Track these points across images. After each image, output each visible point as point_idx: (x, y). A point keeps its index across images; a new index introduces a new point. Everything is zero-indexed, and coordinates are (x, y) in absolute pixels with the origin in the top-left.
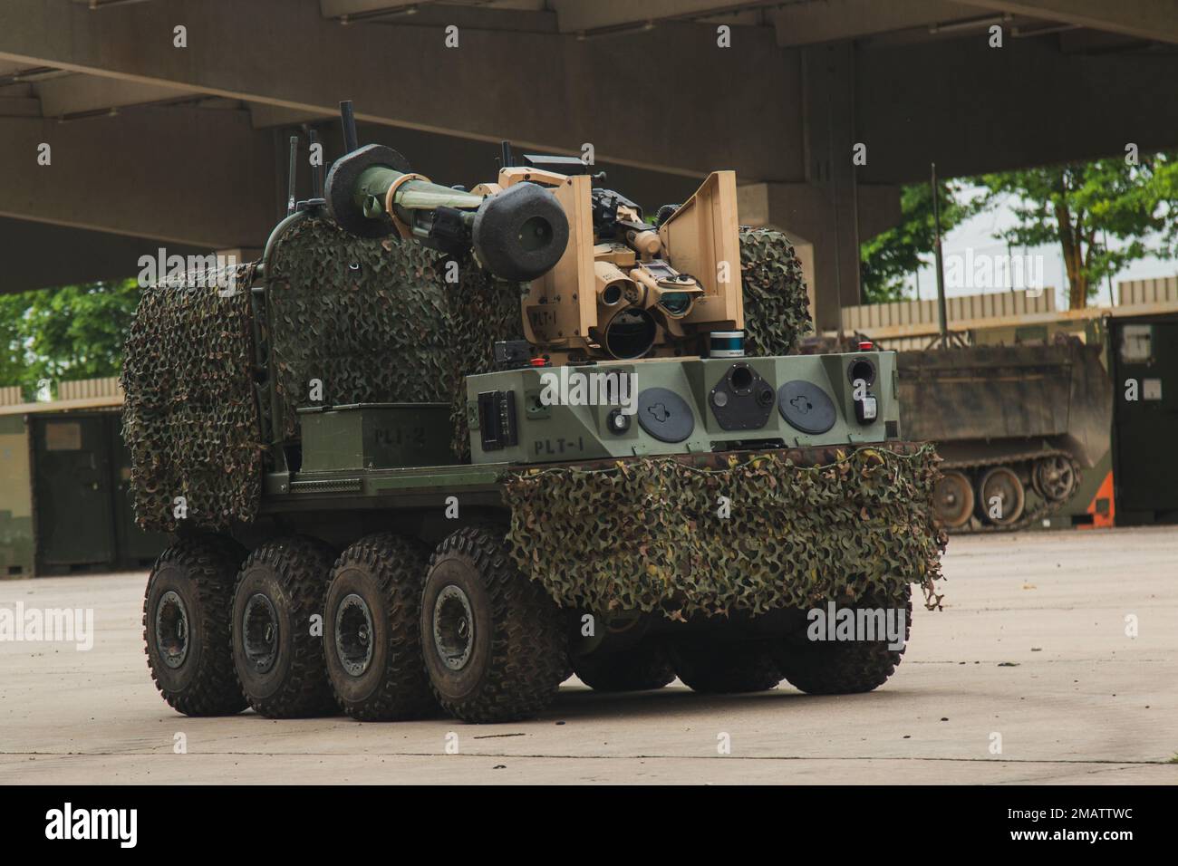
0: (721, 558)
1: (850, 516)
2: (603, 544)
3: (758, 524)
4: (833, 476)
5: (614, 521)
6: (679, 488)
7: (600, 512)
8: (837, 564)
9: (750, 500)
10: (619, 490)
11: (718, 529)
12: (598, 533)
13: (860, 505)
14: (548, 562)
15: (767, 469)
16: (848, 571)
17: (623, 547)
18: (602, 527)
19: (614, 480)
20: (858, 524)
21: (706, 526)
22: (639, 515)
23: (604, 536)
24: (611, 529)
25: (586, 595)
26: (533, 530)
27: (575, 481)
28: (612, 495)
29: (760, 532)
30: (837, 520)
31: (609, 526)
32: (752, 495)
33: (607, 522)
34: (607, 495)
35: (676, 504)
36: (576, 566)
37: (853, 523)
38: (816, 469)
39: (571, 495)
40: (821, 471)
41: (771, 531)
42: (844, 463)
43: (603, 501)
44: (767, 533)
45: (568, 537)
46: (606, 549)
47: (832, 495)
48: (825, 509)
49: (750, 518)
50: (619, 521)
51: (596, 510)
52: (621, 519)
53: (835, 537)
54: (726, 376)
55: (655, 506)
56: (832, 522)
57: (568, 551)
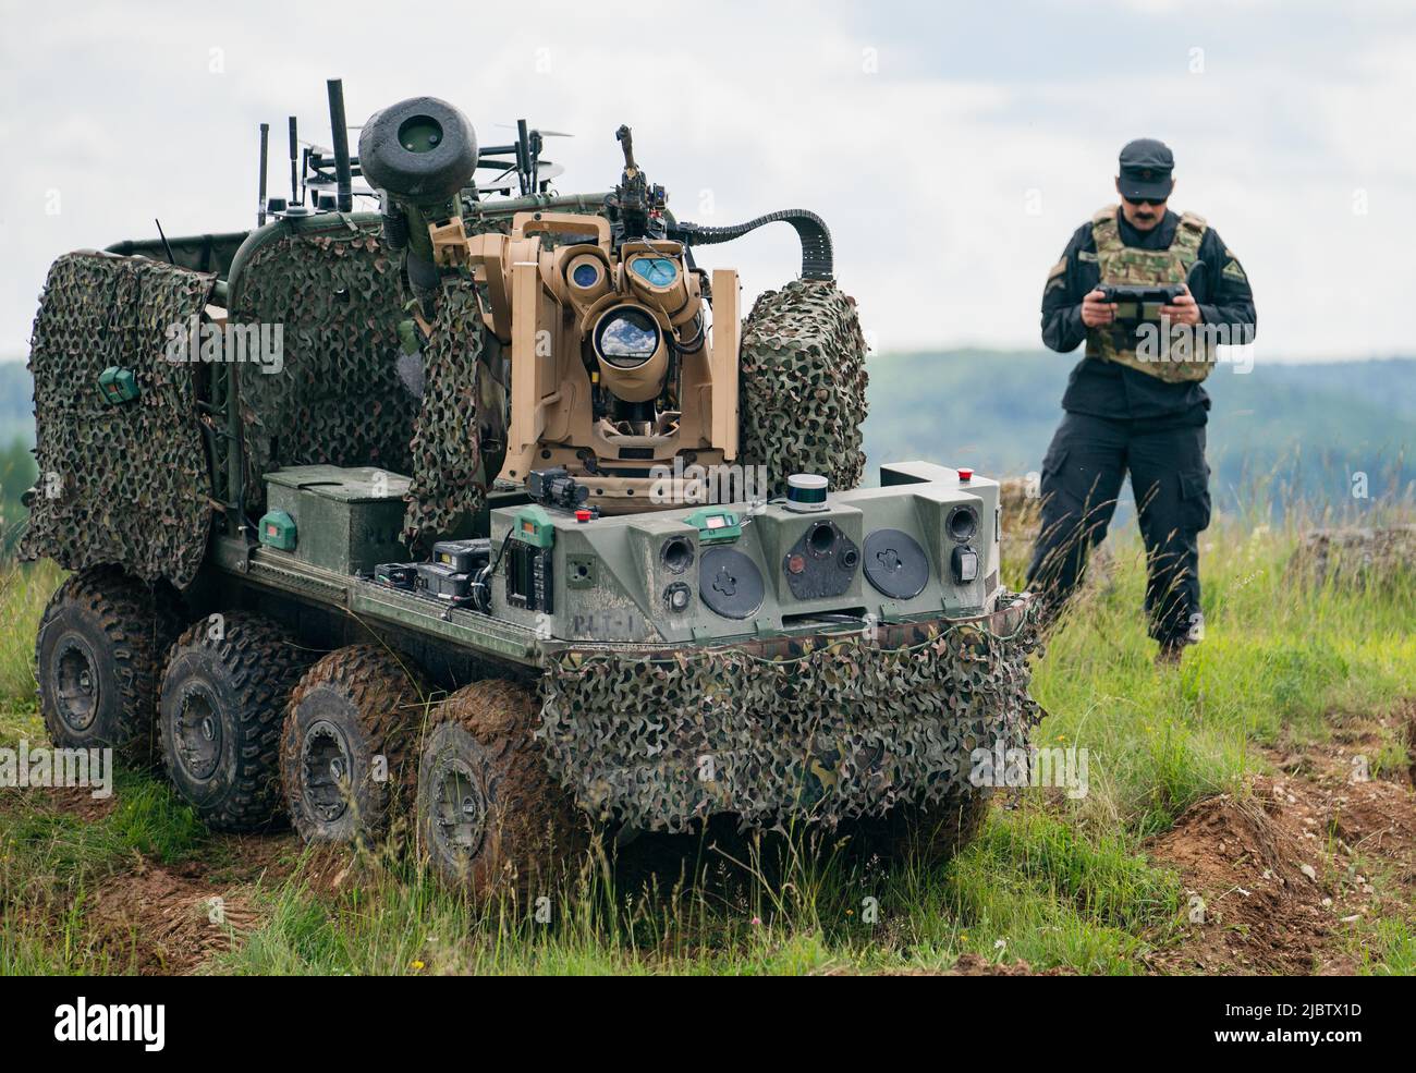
0: (789, 762)
1: (939, 704)
2: (652, 750)
3: (834, 721)
4: (926, 658)
5: (665, 721)
6: (746, 684)
7: (650, 710)
8: (920, 760)
9: (827, 693)
10: (674, 687)
11: (787, 728)
12: (646, 735)
13: (950, 691)
14: (583, 765)
15: (849, 656)
16: (931, 769)
17: (676, 754)
18: (651, 727)
19: (670, 675)
20: (946, 713)
21: (774, 726)
22: (697, 718)
23: (652, 740)
24: (662, 732)
25: (626, 808)
26: (568, 726)
27: (622, 670)
28: (666, 693)
29: (836, 730)
30: (923, 708)
31: (660, 727)
32: (829, 687)
33: (657, 722)
34: (659, 691)
35: (741, 707)
36: (615, 772)
37: (941, 712)
38: (904, 649)
39: (617, 687)
40: (913, 652)
41: (848, 729)
42: (938, 642)
43: (654, 698)
44: (844, 730)
45: (609, 736)
46: (655, 756)
47: (922, 680)
48: (910, 695)
49: (825, 714)
50: (671, 723)
51: (645, 707)
52: (674, 720)
53: (919, 726)
54: (805, 536)
55: (716, 711)
56: (918, 711)
57: (606, 754)
